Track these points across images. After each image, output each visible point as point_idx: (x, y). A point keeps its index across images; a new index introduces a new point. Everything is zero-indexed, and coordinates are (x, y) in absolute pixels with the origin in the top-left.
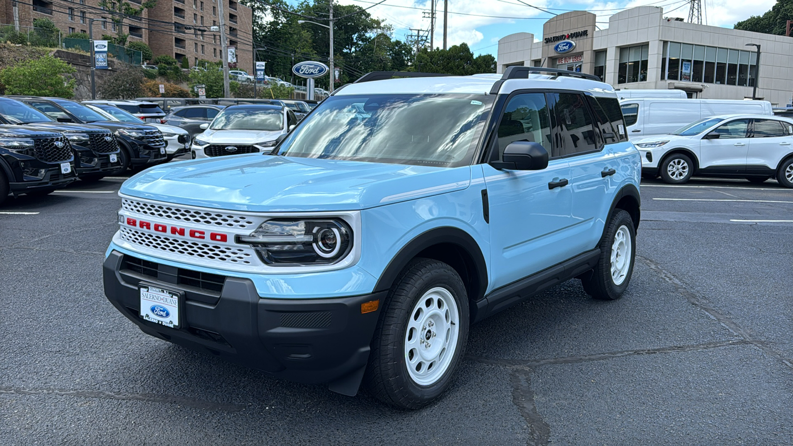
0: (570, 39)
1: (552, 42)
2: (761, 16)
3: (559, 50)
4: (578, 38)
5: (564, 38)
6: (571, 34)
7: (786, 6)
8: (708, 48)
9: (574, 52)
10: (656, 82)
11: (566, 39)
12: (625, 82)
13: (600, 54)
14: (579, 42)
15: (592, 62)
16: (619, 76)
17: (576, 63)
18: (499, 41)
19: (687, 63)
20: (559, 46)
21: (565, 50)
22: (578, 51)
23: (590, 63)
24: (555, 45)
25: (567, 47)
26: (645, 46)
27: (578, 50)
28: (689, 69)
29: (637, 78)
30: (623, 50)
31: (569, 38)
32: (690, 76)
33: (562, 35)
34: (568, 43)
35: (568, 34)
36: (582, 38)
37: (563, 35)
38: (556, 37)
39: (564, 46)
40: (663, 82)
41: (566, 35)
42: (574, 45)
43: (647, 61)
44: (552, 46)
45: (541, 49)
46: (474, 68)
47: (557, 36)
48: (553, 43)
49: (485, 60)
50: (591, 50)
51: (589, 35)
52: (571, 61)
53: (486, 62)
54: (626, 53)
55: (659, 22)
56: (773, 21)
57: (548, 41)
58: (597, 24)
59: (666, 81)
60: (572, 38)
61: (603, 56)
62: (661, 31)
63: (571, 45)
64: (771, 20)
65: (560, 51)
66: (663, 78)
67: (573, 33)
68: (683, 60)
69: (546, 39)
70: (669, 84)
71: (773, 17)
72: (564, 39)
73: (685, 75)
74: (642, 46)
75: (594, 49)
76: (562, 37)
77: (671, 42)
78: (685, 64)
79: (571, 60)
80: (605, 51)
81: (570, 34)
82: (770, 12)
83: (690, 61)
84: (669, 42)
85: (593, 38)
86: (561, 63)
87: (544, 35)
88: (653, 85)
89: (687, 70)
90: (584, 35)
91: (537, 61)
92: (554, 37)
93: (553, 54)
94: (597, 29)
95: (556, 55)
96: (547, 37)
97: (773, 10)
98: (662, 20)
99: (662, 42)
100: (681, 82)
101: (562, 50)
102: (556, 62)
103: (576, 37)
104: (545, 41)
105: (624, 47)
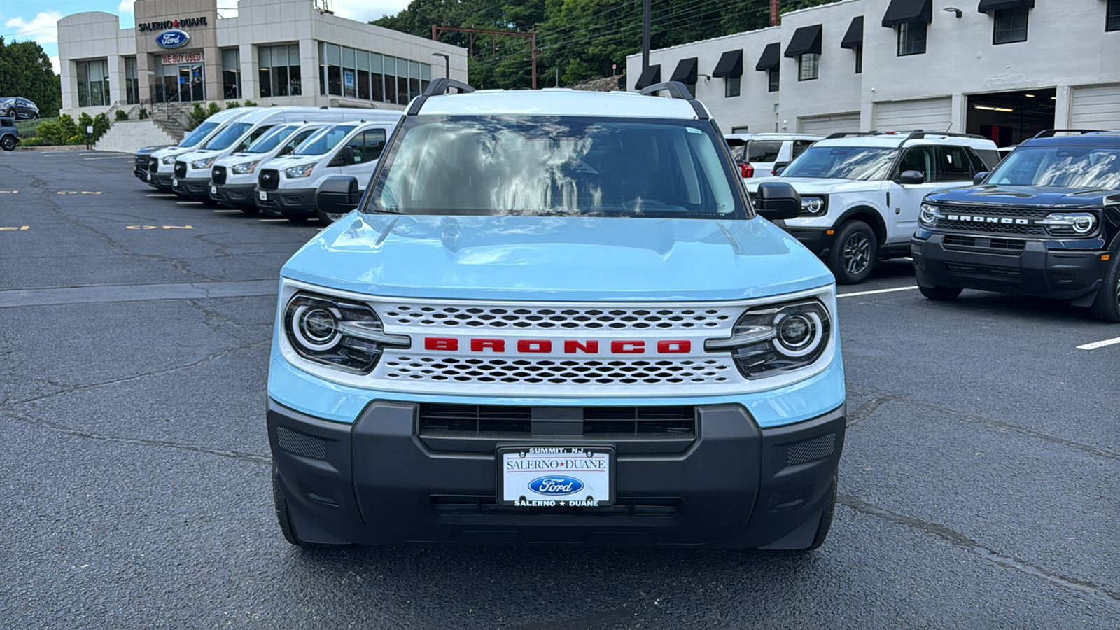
0: (180, 27)
1: (151, 30)
2: (396, 16)
3: (164, 43)
4: (192, 28)
5: (169, 25)
6: (181, 21)
7: (424, 5)
8: (359, 51)
9: (189, 47)
10: (315, 98)
11: (173, 27)
12: (269, 95)
13: (229, 53)
14: (194, 33)
15: (218, 63)
16: (261, 87)
17: (193, 65)
18: (58, 22)
19: (349, 73)
20: (165, 38)
21: (174, 43)
22: (194, 47)
23: (216, 65)
24: (156, 36)
25: (177, 39)
26: (294, 46)
27: (195, 45)
28: (353, 81)
29: (286, 89)
30: (261, 49)
31: (178, 26)
32: (355, 91)
33: (166, 20)
34: (177, 34)
35: (176, 21)
36: (198, 28)
37: (168, 22)
38: (157, 23)
39: (171, 37)
40: (323, 98)
41: (173, 21)
42: (188, 37)
43: (298, 68)
44: (152, 37)
45: (134, 40)
46: (9, 62)
47: (159, 21)
48: (153, 32)
49: (26, 51)
50: (216, 46)
51: (210, 25)
52: (185, 61)
53: (29, 54)
54: (267, 54)
55: (309, 13)
56: (410, 23)
57: (143, 28)
58: (218, 11)
59: (327, 96)
60: (183, 26)
61: (232, 55)
62: (313, 28)
63: (182, 37)
64: (408, 22)
65: (167, 44)
66: (323, 92)
67: (184, 19)
68: (344, 69)
69: (140, 25)
70: (331, 100)
71: (409, 19)
72: (171, 28)
73: (349, 90)
74: (288, 46)
75: (219, 45)
76: (167, 25)
77: (328, 43)
78: (347, 75)
79: (184, 59)
80: (236, 49)
81: (179, 21)
82: (405, 12)
83: (353, 71)
84: (325, 44)
85: (215, 29)
86: (168, 63)
87: (136, 19)
88: (312, 102)
89: (350, 82)
90: (202, 24)
91: (129, 58)
92: (153, 24)
93: (155, 48)
94: (219, 17)
95: (160, 50)
96: (143, 23)
97: (409, 9)
98: (313, 11)
99: (317, 43)
100: (345, 99)
101: (169, 43)
102: (161, 61)
103: (189, 26)
104: (140, 28)
105: (264, 45)
